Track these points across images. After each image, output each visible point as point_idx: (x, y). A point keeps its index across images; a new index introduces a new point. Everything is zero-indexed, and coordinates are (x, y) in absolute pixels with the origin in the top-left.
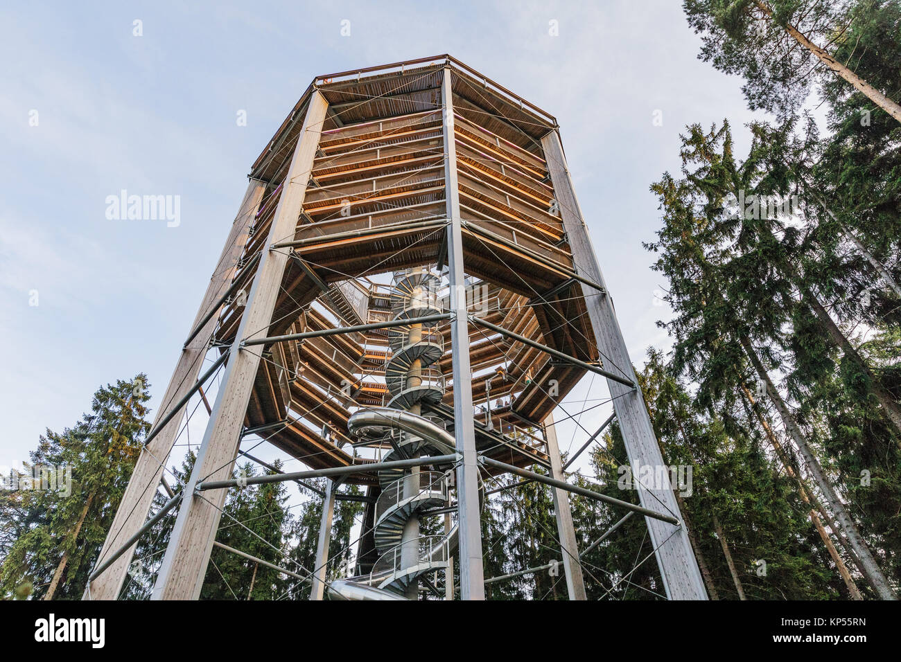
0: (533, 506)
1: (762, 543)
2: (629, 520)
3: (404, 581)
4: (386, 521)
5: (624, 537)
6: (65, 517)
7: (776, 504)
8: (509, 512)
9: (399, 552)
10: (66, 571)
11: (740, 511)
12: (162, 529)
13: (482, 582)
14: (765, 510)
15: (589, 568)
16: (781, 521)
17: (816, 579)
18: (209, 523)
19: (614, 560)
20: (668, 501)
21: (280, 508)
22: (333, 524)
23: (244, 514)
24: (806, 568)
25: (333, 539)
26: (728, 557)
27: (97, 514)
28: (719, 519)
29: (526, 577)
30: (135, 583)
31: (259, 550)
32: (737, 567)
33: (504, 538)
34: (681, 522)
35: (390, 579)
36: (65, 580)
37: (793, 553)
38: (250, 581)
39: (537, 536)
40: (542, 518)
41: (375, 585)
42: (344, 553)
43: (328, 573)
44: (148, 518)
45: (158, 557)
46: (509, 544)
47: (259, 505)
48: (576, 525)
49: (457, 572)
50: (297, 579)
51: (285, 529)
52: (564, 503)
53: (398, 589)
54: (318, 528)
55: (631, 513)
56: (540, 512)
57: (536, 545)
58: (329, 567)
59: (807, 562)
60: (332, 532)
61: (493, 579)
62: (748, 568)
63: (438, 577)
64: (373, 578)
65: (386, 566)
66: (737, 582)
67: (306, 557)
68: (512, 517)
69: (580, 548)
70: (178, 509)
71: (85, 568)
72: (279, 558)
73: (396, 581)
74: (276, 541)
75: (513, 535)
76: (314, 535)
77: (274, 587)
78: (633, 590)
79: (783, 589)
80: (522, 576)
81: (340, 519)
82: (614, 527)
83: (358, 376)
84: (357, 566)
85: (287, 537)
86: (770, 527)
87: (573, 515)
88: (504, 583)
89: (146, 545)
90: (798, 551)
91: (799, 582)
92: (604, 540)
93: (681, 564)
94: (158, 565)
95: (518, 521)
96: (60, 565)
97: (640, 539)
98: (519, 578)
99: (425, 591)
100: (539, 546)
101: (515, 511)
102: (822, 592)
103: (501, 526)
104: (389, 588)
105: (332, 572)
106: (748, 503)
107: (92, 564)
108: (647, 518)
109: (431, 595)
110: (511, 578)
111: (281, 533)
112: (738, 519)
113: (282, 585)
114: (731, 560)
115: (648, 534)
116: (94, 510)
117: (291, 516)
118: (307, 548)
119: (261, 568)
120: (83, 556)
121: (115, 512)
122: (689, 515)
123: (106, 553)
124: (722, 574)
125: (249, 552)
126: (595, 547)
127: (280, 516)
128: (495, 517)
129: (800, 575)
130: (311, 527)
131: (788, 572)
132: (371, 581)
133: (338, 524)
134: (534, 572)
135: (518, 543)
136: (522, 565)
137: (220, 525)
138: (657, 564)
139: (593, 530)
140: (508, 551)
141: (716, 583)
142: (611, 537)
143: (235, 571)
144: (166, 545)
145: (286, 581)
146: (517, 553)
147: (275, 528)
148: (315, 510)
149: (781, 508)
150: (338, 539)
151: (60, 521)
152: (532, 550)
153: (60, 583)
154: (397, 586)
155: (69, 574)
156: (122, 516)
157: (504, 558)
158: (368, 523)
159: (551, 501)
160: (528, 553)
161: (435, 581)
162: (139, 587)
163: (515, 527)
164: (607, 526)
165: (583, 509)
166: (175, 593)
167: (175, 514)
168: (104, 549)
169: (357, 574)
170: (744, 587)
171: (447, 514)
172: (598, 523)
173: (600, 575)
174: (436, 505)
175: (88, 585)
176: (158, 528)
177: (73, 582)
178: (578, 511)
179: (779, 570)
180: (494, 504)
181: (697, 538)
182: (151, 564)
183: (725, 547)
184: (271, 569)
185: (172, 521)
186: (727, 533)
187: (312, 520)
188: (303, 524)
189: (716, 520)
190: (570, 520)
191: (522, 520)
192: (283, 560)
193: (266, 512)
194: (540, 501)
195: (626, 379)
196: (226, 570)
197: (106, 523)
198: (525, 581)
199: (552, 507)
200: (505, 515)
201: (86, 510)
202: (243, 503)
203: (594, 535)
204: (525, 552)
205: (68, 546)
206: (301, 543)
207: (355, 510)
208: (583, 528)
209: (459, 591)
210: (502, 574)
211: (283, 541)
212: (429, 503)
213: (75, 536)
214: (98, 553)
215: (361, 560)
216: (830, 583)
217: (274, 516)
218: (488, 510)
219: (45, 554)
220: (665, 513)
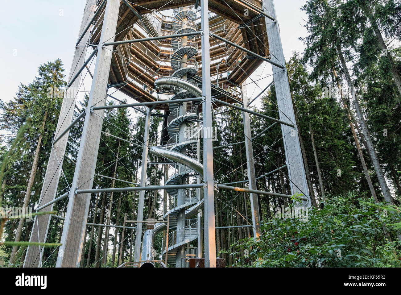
0: (234, 120)
1: (327, 135)
2: (274, 126)
3: (181, 147)
4: (172, 124)
5: (271, 132)
6: (37, 120)
7: (337, 120)
8: (224, 122)
9: (178, 136)
10: (42, 141)
11: (321, 123)
12: (79, 126)
13: (212, 148)
14: (332, 122)
15: (256, 144)
16: (338, 127)
17: (346, 149)
18: (98, 123)
19: (266, 141)
20: (291, 118)
21: (128, 119)
22: (150, 125)
23: (113, 121)
24: (343, 145)
25: (151, 131)
26: (313, 140)
27: (50, 119)
28: (312, 126)
29: (229, 147)
30: (71, 146)
31: (120, 135)
32: (315, 144)
33: (221, 132)
34: (296, 126)
35: (175, 146)
36: (43, 145)
37: (339, 139)
38: (118, 146)
39: (235, 131)
40: (238, 125)
41: (169, 149)
42: (156, 137)
43: (149, 144)
44: (72, 122)
45: (79, 137)
46: (224, 134)
47: (119, 117)
48: (252, 128)
49: (202, 145)
50: (137, 146)
51: (130, 127)
52: (247, 118)
53: (178, 150)
54: (144, 127)
55: (276, 122)
56: (237, 122)
57: (234, 135)
58: (150, 142)
59: (344, 143)
60: (150, 129)
61: (216, 147)
62: (320, 144)
63: (194, 146)
64: (168, 146)
65: (173, 141)
66: (314, 149)
67: (140, 138)
68: (225, 124)
69: (252, 137)
70: (84, 118)
71: (50, 140)
72: (129, 138)
73: (177, 147)
74: (127, 131)
75: (225, 131)
76: (142, 130)
77: (128, 149)
78: (272, 152)
79: (332, 153)
80: (228, 146)
81: (153, 123)
82: (267, 128)
83: (158, 62)
84: (161, 142)
85: (131, 130)
86: (332, 129)
87: (251, 124)
88: (221, 149)
89: (73, 132)
90: (342, 139)
91: (339, 150)
92: (262, 133)
93: (293, 142)
94: (79, 140)
95: (227, 126)
96: (40, 139)
97: (277, 133)
98: (227, 147)
99: (189, 151)
100: (236, 135)
101: (226, 122)
102: (347, 153)
103: (220, 127)
104: (174, 150)
105: (151, 144)
106: (325, 119)
107: (52, 139)
108: (282, 125)
109: (191, 153)
110: (223, 147)
111: (129, 129)
112: (319, 125)
113: (131, 148)
114: (314, 141)
115: (281, 131)
116: (49, 117)
117: (133, 122)
118: (140, 135)
119: (122, 142)
120: (48, 136)
121: (58, 119)
122: (300, 124)
123: (57, 135)
124: (309, 146)
125: (117, 136)
126: (259, 136)
127: (128, 122)
128: (218, 124)
129: (341, 148)
130: (141, 127)
131: (335, 146)
132: (167, 147)
133: (152, 126)
134: (233, 145)
135: (227, 134)
136: (228, 142)
137: (103, 125)
138: (283, 143)
139: (258, 130)
140: (223, 137)
141: (306, 150)
142: (266, 132)
143: (112, 143)
144: (82, 132)
145: (132, 147)
146: (227, 138)
147: (126, 127)
148: (142, 120)
149: (339, 122)
150: (153, 131)
151: (35, 122)
152: (233, 137)
153: (41, 146)
154: (178, 149)
155: (44, 142)
156: (61, 120)
157: (221, 140)
158: (165, 125)
159: (242, 118)
160: (231, 138)
161: (193, 148)
162: (73, 148)
163: (226, 128)
164: (264, 128)
165: (255, 121)
166: (88, 149)
167: (83, 120)
168: (56, 133)
169: (161, 144)
170: (317, 151)
171: (198, 122)
172: (261, 127)
173: (260, 146)
174: (193, 119)
175: (52, 146)
176: (77, 126)
177: (46, 145)
178: (253, 122)
179: (332, 146)
180: (218, 119)
181: (301, 133)
182: (77, 139)
183: (312, 136)
184: (126, 142)
185: (82, 123)
186: (314, 131)
187: (141, 123)
188: (138, 125)
189: (310, 126)
190: (249, 126)
191: (229, 125)
192: (131, 139)
193: (122, 120)
194: (237, 118)
195: (281, 65)
196: (108, 142)
197: (55, 123)
198: (229, 148)
199: (242, 120)
200: (222, 123)
201: (45, 118)
202: (112, 117)
203: (258, 132)
204: (230, 137)
205: (41, 132)
206: (138, 132)
207: (159, 120)
208: (254, 129)
209: (202, 152)
210: (220, 145)
211: (130, 132)
212: (191, 118)
213: (43, 128)
214: (54, 135)
215: (162, 139)
216: (351, 150)
217: (125, 122)
218: (215, 121)
219: (32, 135)
220: (289, 123)
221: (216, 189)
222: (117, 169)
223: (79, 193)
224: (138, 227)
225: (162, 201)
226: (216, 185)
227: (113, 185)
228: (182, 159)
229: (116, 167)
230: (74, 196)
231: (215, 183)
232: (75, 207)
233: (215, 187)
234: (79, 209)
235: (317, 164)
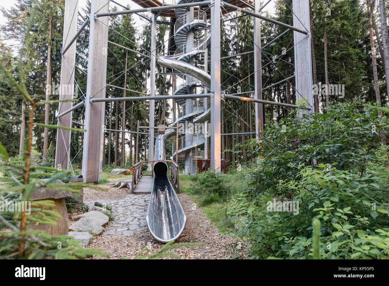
0: (244, 28)
1: (342, 43)
2: (286, 33)
3: (188, 57)
4: (179, 33)
5: (282, 41)
6: (43, 29)
7: (356, 25)
8: (233, 30)
9: (185, 46)
10: (51, 51)
11: (338, 29)
12: (84, 35)
13: (220, 58)
14: (349, 28)
15: (265, 53)
16: (355, 34)
17: (360, 58)
18: (104, 32)
19: (276, 50)
20: (306, 24)
21: (133, 27)
22: (157, 34)
23: (118, 29)
24: (357, 54)
25: (157, 41)
26: (326, 49)
27: (56, 28)
28: (327, 33)
29: (237, 57)
30: (80, 57)
31: (126, 45)
32: (328, 53)
33: (230, 41)
34: (309, 34)
35: (182, 57)
36: (53, 55)
37: (354, 47)
38: (126, 57)
39: (244, 41)
40: (247, 33)
41: (176, 59)
42: (162, 47)
43: (157, 55)
44: (78, 30)
45: (87, 46)
46: (232, 44)
47: (124, 25)
48: (262, 36)
49: (209, 55)
50: (145, 56)
51: (137, 36)
52: (258, 24)
53: (185, 61)
54: (151, 36)
55: (289, 29)
56: (247, 30)
57: (243, 44)
58: (157, 52)
59: (359, 51)
60: (157, 38)
61: (224, 58)
62: (333, 53)
63: (201, 57)
64: (175, 56)
65: (180, 51)
66: (326, 59)
67: (146, 47)
68: (234, 32)
69: (262, 46)
70: (89, 26)
71: (59, 51)
72: (136, 48)
73: (184, 57)
74: (134, 40)
75: (234, 40)
76: (149, 39)
77: (136, 59)
78: (281, 62)
79: (345, 62)
80: (236, 56)
81: (159, 32)
82: (279, 36)
84: (168, 52)
85: (138, 40)
86: (349, 36)
87: (261, 31)
88: (228, 59)
89: (80, 42)
90: (357, 47)
91: (352, 59)
92: (273, 42)
93: (304, 51)
94: (87, 50)
95: (237, 34)
96: (48, 49)
97: (289, 42)
98: (235, 58)
99: (196, 62)
100: (245, 45)
101: (236, 29)
102: (360, 63)
103: (229, 36)
104: (182, 60)
105: (158, 54)
106: (343, 25)
107: (61, 49)
108: (294, 31)
109: (199, 63)
110: (231, 57)
111: (135, 38)
112: (336, 33)
113: (139, 59)
114: (326, 50)
115: (293, 40)
116: (54, 26)
117: (138, 31)
118: (147, 45)
119: (129, 52)
120: (56, 46)
121: (63, 28)
122: (314, 31)
123: (65, 45)
124: (320, 56)
125: (123, 45)
126: (269, 45)
127: (133, 31)
128: (227, 32)
129: (354, 57)
130: (147, 36)
131: (349, 55)
132: (174, 57)
133: (159, 34)
134: (241, 55)
135: (236, 43)
136: (236, 52)
137: (109, 34)
138: (294, 52)
139: (269, 38)
140: (231, 47)
141: (317, 59)
142: (277, 41)
143: (119, 53)
144: (88, 42)
145: (140, 57)
146: (235, 48)
147: (132, 36)
148: (148, 28)
149: (357, 28)
150: (159, 41)
151: (42, 31)
152: (241, 46)
153: (51, 56)
154: (185, 59)
155: (53, 53)
156: (67, 28)
157: (229, 49)
158: (172, 33)
159: (252, 25)
160: (239, 48)
161: (200, 58)
162: (82, 58)
163: (236, 36)
164: (275, 37)
165: (266, 29)
166: (97, 59)
167: (88, 29)
168: (63, 43)
169: (168, 54)
170: (328, 61)
171: (206, 30)
172: (272, 35)
173: (269, 56)
174: (201, 26)
175: (62, 56)
176: (83, 35)
177: (56, 55)
178: (264, 29)
179: (346, 54)
180: (227, 26)
181: (314, 41)
182: (85, 49)
183: (326, 45)
184: (133, 52)
185: (88, 32)
186: (328, 39)
187: (147, 33)
188: (144, 34)
189: (325, 33)
190: (260, 34)
191: (239, 34)
192: (138, 49)
193: (127, 29)
194: (248, 25)
196: (115, 52)
197: (61, 32)
198: (237, 59)
199: (252, 28)
200: (231, 31)
201: (50, 27)
202: (117, 25)
203: (269, 40)
204: (238, 47)
205: (49, 41)
206: (144, 42)
207: (165, 28)
208: (265, 37)
209: (210, 62)
210: (228, 56)
211: (136, 41)
212: (198, 25)
213: (50, 37)
214: (62, 45)
215: (169, 50)
216: (365, 60)
217: (131, 30)
218: (224, 29)
219: (40, 44)
220: (303, 29)
221: (222, 98)
222: (127, 80)
223: (93, 101)
224: (151, 133)
225: (171, 110)
226: (223, 95)
227: (125, 95)
228: (190, 69)
229: (126, 78)
230: (90, 104)
231: (222, 93)
232: (92, 114)
233: (222, 97)
234: (95, 116)
235: (326, 75)
